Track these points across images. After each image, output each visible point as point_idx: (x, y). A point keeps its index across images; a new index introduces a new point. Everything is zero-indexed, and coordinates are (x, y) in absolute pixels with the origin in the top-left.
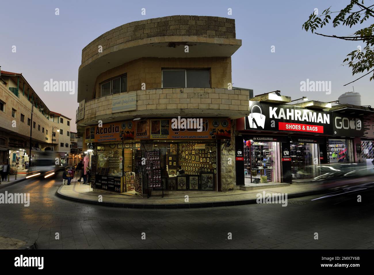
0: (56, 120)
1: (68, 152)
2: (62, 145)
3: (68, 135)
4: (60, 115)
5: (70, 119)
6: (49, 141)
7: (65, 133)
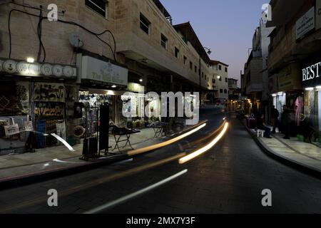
0: (215, 68)
1: (227, 98)
2: (221, 91)
3: (226, 81)
4: (219, 62)
5: (227, 66)
6: (210, 88)
7: (223, 80)
